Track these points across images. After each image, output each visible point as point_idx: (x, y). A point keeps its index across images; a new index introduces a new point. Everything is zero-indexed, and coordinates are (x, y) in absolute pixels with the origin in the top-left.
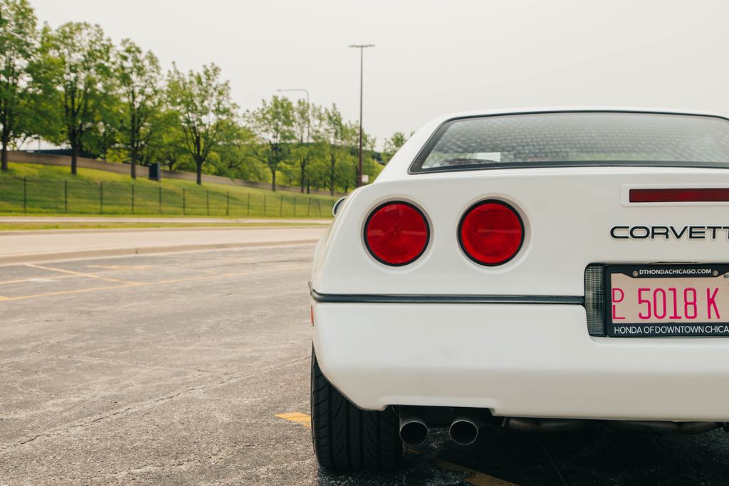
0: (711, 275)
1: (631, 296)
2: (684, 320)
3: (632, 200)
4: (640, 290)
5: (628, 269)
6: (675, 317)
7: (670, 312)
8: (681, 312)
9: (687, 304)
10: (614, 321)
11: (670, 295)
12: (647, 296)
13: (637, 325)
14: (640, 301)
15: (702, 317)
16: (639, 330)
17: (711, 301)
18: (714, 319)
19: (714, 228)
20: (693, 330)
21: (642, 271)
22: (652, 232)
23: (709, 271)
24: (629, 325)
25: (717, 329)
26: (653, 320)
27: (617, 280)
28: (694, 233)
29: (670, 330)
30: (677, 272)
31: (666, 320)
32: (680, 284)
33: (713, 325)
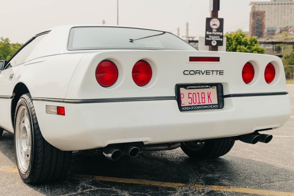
0: (208, 88)
1: (186, 96)
2: (202, 104)
3: (190, 61)
4: (189, 94)
5: (185, 86)
6: (199, 103)
7: (198, 102)
8: (201, 101)
9: (202, 98)
10: (182, 105)
11: (197, 95)
12: (191, 96)
13: (188, 106)
14: (189, 98)
15: (207, 103)
16: (189, 108)
17: (209, 97)
18: (210, 103)
19: (213, 71)
20: (205, 107)
21: (189, 87)
22: (195, 72)
23: (208, 86)
24: (186, 107)
25: (211, 106)
26: (193, 104)
27: (182, 90)
28: (207, 72)
29: (198, 107)
30: (199, 87)
31: (197, 104)
32: (200, 91)
33: (210, 105)
